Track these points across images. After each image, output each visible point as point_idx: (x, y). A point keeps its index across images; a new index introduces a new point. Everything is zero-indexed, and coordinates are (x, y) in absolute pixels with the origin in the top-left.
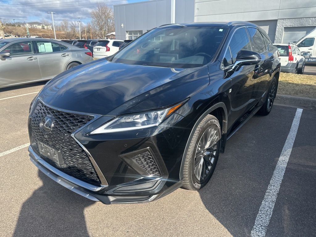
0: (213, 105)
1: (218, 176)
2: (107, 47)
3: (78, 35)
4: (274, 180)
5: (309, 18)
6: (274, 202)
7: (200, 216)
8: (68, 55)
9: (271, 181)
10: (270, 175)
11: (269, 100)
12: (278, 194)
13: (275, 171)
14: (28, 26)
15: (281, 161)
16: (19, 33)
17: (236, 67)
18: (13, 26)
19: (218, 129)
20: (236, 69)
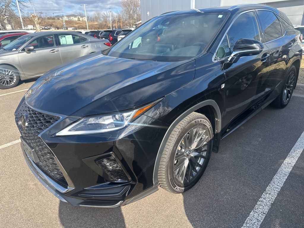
0: (197, 103)
1: (209, 178)
3: (109, 25)
4: (271, 186)
6: (265, 214)
7: (177, 223)
8: (87, 47)
9: (268, 188)
10: (268, 180)
11: (285, 91)
12: (272, 204)
13: (276, 176)
14: (65, 18)
15: (286, 164)
16: (58, 26)
17: (232, 58)
18: (53, 19)
19: (208, 128)
20: (233, 61)
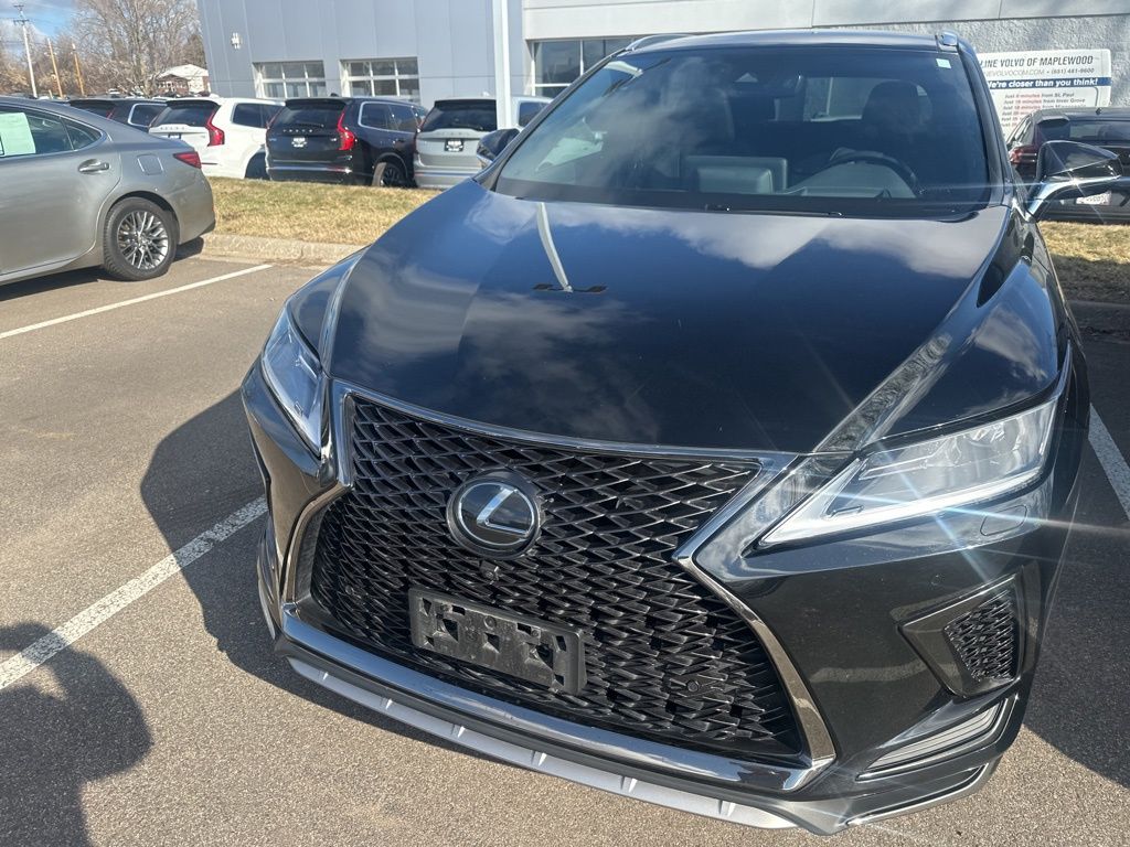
2: (211, 128)
5: (910, 23)
8: (105, 167)
